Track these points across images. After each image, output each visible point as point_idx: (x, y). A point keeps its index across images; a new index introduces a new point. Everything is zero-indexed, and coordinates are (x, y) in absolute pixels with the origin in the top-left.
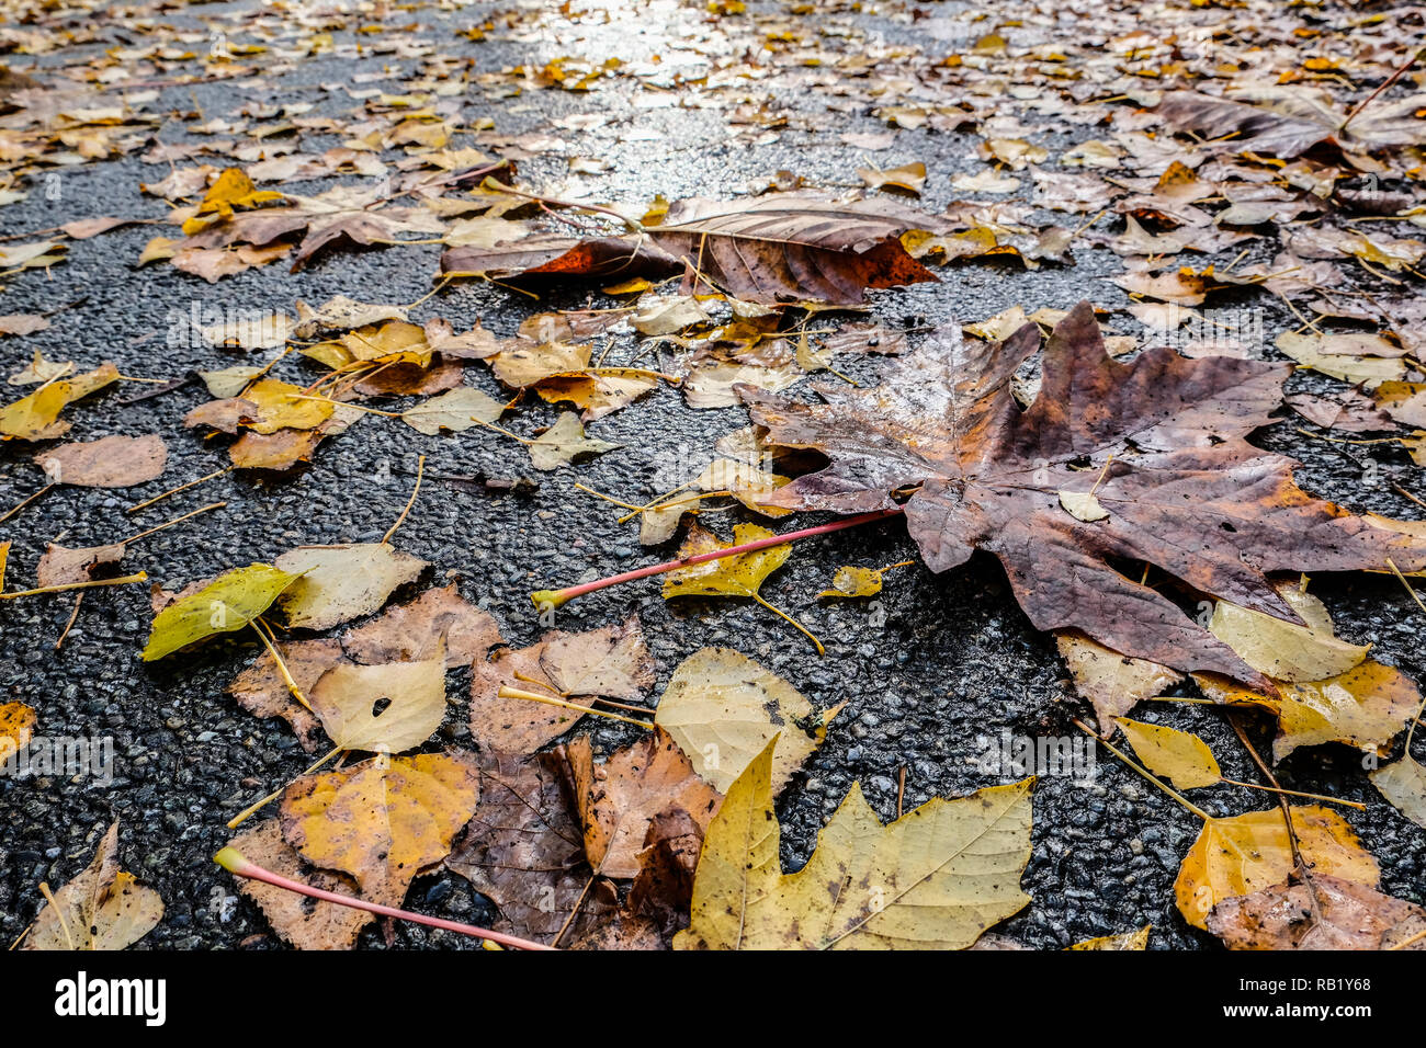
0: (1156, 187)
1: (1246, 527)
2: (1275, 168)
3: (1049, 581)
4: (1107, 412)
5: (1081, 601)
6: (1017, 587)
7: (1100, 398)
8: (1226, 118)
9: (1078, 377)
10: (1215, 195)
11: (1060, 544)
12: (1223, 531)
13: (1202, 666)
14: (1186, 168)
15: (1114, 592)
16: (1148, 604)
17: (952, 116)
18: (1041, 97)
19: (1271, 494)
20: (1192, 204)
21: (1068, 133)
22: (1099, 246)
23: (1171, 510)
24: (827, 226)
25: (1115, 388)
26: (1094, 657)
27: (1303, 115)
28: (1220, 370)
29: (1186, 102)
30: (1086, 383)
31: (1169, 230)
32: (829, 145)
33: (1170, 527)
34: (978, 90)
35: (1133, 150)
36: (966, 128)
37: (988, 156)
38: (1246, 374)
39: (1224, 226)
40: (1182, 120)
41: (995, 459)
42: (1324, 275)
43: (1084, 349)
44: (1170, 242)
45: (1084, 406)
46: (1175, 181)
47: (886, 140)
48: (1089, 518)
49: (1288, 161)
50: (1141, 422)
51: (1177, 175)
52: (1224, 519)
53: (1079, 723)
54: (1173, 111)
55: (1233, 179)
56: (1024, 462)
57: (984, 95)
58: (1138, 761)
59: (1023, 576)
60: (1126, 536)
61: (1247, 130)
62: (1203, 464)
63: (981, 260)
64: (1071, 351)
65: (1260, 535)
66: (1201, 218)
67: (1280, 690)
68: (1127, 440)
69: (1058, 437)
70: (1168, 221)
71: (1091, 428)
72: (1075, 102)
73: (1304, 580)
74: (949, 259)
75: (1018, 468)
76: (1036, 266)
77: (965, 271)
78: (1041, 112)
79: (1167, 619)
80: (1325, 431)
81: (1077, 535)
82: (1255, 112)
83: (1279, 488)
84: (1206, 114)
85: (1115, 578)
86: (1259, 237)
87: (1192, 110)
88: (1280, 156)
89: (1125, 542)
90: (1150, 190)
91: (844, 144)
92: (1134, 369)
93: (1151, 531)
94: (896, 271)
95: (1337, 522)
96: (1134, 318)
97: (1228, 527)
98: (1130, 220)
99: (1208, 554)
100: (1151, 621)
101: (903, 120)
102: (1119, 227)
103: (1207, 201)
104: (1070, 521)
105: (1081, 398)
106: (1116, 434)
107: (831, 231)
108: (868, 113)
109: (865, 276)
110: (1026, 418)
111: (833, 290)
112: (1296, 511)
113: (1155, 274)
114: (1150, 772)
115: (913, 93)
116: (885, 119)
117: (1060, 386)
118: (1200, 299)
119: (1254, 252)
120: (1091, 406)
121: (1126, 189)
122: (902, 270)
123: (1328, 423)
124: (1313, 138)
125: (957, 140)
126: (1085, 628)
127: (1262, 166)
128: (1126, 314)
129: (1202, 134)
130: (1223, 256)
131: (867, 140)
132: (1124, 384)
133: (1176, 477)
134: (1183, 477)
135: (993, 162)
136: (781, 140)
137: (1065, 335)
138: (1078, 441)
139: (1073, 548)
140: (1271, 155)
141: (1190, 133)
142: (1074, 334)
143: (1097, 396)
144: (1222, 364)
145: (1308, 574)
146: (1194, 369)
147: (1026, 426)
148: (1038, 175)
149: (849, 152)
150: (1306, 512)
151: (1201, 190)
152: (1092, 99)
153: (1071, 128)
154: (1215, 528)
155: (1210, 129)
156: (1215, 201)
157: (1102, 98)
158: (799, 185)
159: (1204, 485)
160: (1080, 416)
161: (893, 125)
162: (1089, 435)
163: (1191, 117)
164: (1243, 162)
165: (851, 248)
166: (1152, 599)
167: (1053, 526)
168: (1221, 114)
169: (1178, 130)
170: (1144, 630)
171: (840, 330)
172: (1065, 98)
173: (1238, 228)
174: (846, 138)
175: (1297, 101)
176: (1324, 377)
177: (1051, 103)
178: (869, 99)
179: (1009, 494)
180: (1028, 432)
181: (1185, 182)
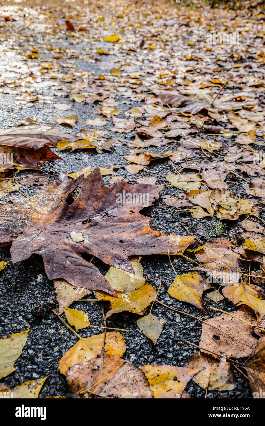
0: (150, 124)
1: (128, 242)
2: (189, 117)
3: (57, 263)
4: (101, 204)
5: (67, 269)
6: (46, 266)
7: (99, 199)
8: (177, 100)
9: (93, 192)
10: (167, 127)
11: (66, 250)
12: (120, 243)
13: (98, 288)
14: (159, 118)
15: (79, 266)
16: (89, 269)
17: (94, 98)
18: (126, 91)
19: (141, 230)
20: (159, 130)
21: (130, 104)
22: (125, 145)
23: (105, 237)
24: (27, 141)
25: (105, 195)
26: (66, 288)
27: (201, 100)
28: (141, 188)
29: (166, 95)
30: (95, 194)
31: (149, 139)
32: (49, 108)
33: (103, 243)
34: (107, 88)
35: (147, 110)
36: (97, 102)
37: (100, 113)
38: (149, 189)
39: (166, 137)
40: (165, 100)
41: (56, 222)
42: (189, 154)
43: (96, 183)
44: (147, 143)
45: (93, 202)
46: (156, 122)
47: (69, 107)
48: (78, 241)
49: (194, 115)
50: (112, 207)
51: (156, 120)
52: (121, 239)
53: (53, 310)
54: (163, 97)
55: (176, 121)
56: (67, 222)
57: (108, 90)
58: (67, 321)
59: (49, 262)
60: (88, 246)
61: (183, 105)
62: (125, 220)
63: (84, 150)
64: (92, 183)
65: (132, 244)
66: (160, 134)
67: (119, 295)
68: (105, 213)
69: (82, 213)
70: (149, 136)
71: (94, 209)
72: (136, 93)
73: (140, 258)
74: (73, 150)
75: (64, 224)
76: (101, 152)
77: (78, 154)
78: (124, 97)
79: (93, 273)
80: (169, 207)
81: (73, 247)
82: (186, 98)
83: (144, 228)
84: (173, 98)
85: (81, 260)
86: (175, 141)
87: (168, 97)
88: (192, 113)
89: (87, 248)
90: (147, 125)
91: (54, 108)
92: (112, 189)
93: (97, 244)
94: (48, 156)
95: (159, 238)
96: (126, 170)
97: (122, 242)
98: (137, 136)
99: (112, 251)
100: (88, 274)
101: (77, 100)
102: (133, 138)
103: (164, 129)
104: (72, 242)
105: (93, 199)
106: (102, 211)
107: (28, 142)
108: (67, 96)
109: (39, 158)
110: (70, 207)
111: (28, 163)
112: (147, 235)
113: (138, 154)
114: (69, 325)
115: (86, 89)
116: (71, 99)
117: (86, 195)
118: (148, 163)
119: (172, 146)
120: (96, 202)
121: (141, 124)
122: (50, 156)
123: (171, 204)
124: (202, 108)
125: (93, 107)
126: (65, 278)
127: (186, 117)
128: (124, 169)
129: (171, 105)
130: (162, 148)
131: (63, 107)
132: (108, 194)
133: (113, 226)
134: (115, 225)
135: (101, 114)
136: (34, 106)
137: (90, 179)
138: (89, 214)
139: (70, 252)
140: (189, 113)
141: (167, 105)
142: (93, 178)
143: (98, 198)
144: (142, 186)
145: (141, 256)
146: (133, 188)
147: (70, 210)
148: (115, 119)
149: (55, 111)
150: (150, 235)
151: (163, 125)
152: (142, 92)
153: (132, 103)
154: (117, 242)
155: (173, 104)
156: (166, 129)
157: (145, 92)
158: (32, 123)
159: (121, 228)
160: (91, 205)
161: (74, 101)
162: (93, 212)
163: (168, 99)
164: (181, 115)
165: (33, 148)
166: (90, 267)
167: (65, 244)
168: (176, 99)
169: (164, 104)
170: (85, 277)
171: (27, 177)
172: (133, 92)
173: (170, 138)
174: (55, 106)
175: (201, 95)
176: (177, 188)
177: (129, 93)
178: (68, 91)
179: (55, 234)
180: (70, 212)
181: (159, 122)
